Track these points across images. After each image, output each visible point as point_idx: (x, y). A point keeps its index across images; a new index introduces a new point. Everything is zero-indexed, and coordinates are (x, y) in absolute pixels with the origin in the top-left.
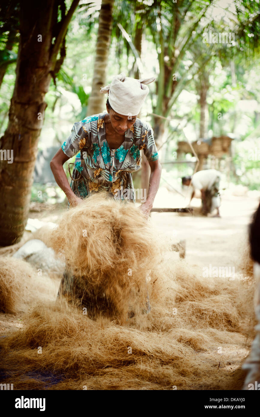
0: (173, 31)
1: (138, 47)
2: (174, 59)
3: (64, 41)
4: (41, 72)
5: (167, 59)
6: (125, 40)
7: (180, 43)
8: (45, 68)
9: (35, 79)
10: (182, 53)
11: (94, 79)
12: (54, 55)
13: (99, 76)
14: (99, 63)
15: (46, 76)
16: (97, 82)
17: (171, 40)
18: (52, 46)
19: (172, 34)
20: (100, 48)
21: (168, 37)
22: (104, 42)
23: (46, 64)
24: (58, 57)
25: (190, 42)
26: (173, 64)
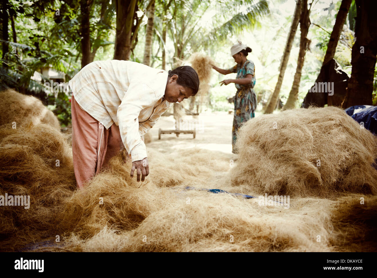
0: (182, 32)
1: (164, 39)
2: (182, 46)
3: (137, 35)
4: (127, 49)
5: (179, 45)
6: (158, 36)
7: (185, 38)
8: (128, 47)
9: (124, 52)
10: (186, 43)
11: (145, 55)
12: (132, 41)
13: (147, 53)
14: (147, 47)
15: (129, 51)
16: (146, 56)
17: (181, 36)
18: (132, 37)
19: (181, 33)
20: (148, 39)
21: (179, 35)
22: (150, 36)
23: (129, 45)
24: (135, 42)
25: (190, 37)
26: (182, 48)
